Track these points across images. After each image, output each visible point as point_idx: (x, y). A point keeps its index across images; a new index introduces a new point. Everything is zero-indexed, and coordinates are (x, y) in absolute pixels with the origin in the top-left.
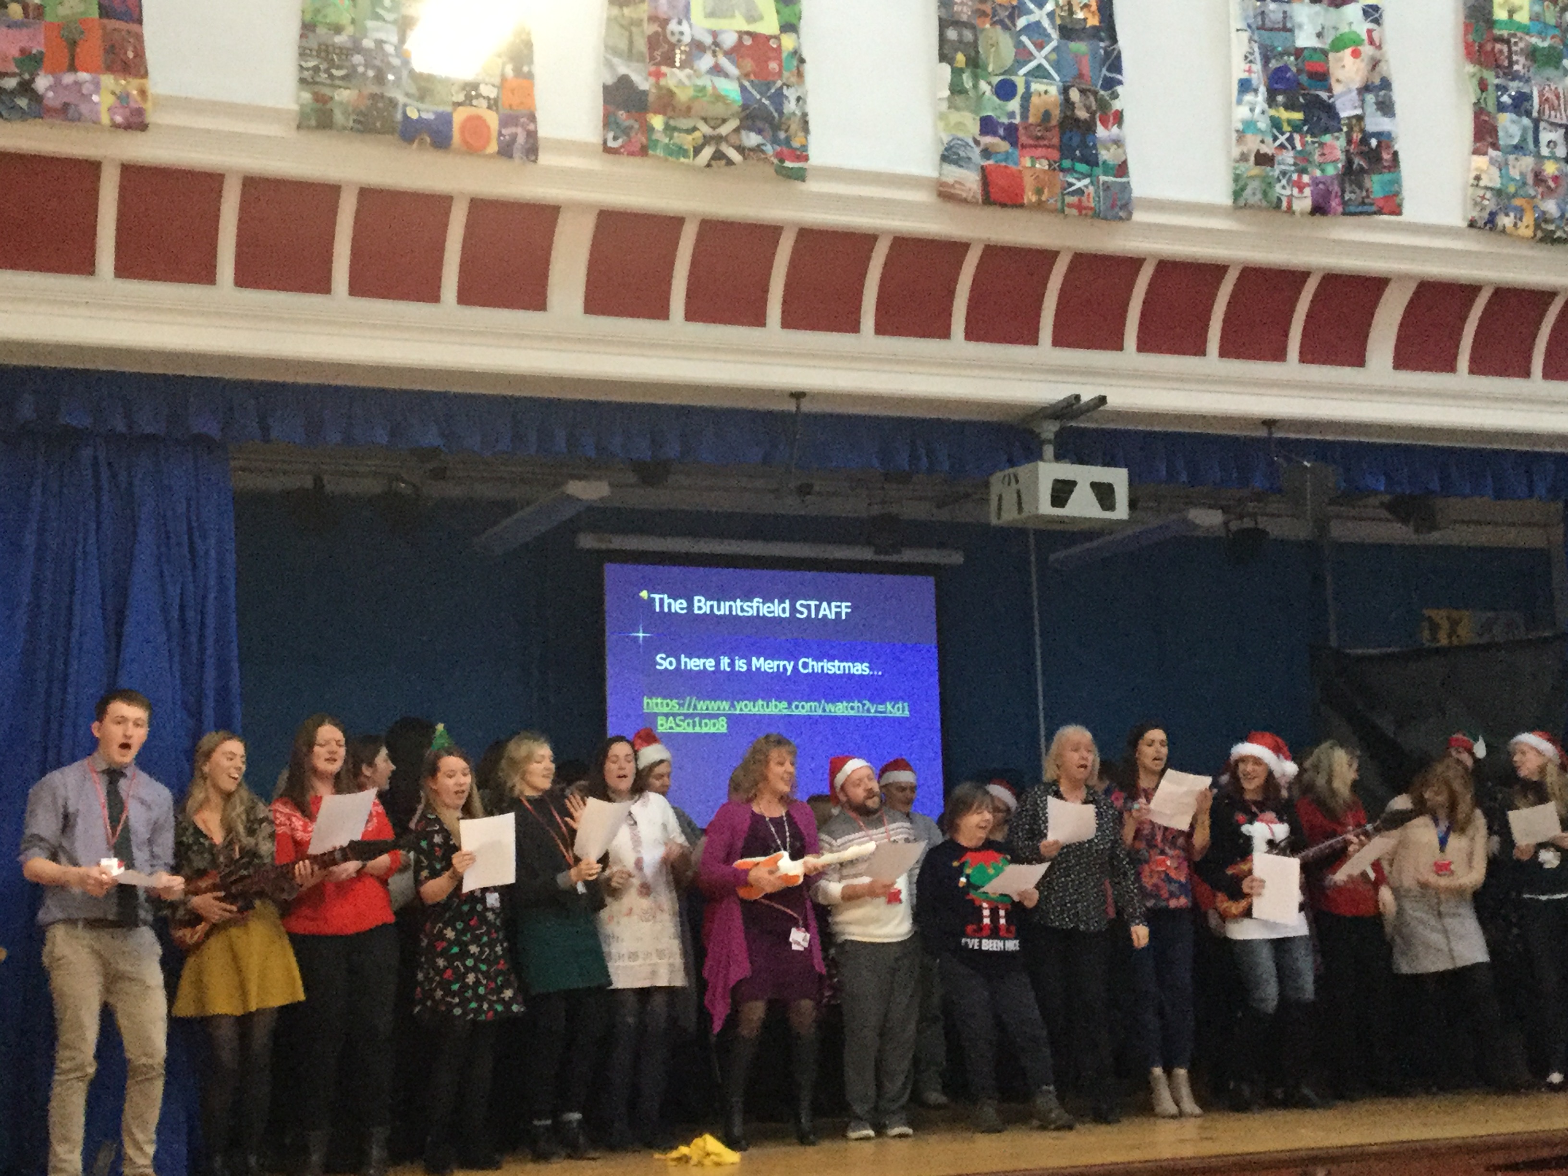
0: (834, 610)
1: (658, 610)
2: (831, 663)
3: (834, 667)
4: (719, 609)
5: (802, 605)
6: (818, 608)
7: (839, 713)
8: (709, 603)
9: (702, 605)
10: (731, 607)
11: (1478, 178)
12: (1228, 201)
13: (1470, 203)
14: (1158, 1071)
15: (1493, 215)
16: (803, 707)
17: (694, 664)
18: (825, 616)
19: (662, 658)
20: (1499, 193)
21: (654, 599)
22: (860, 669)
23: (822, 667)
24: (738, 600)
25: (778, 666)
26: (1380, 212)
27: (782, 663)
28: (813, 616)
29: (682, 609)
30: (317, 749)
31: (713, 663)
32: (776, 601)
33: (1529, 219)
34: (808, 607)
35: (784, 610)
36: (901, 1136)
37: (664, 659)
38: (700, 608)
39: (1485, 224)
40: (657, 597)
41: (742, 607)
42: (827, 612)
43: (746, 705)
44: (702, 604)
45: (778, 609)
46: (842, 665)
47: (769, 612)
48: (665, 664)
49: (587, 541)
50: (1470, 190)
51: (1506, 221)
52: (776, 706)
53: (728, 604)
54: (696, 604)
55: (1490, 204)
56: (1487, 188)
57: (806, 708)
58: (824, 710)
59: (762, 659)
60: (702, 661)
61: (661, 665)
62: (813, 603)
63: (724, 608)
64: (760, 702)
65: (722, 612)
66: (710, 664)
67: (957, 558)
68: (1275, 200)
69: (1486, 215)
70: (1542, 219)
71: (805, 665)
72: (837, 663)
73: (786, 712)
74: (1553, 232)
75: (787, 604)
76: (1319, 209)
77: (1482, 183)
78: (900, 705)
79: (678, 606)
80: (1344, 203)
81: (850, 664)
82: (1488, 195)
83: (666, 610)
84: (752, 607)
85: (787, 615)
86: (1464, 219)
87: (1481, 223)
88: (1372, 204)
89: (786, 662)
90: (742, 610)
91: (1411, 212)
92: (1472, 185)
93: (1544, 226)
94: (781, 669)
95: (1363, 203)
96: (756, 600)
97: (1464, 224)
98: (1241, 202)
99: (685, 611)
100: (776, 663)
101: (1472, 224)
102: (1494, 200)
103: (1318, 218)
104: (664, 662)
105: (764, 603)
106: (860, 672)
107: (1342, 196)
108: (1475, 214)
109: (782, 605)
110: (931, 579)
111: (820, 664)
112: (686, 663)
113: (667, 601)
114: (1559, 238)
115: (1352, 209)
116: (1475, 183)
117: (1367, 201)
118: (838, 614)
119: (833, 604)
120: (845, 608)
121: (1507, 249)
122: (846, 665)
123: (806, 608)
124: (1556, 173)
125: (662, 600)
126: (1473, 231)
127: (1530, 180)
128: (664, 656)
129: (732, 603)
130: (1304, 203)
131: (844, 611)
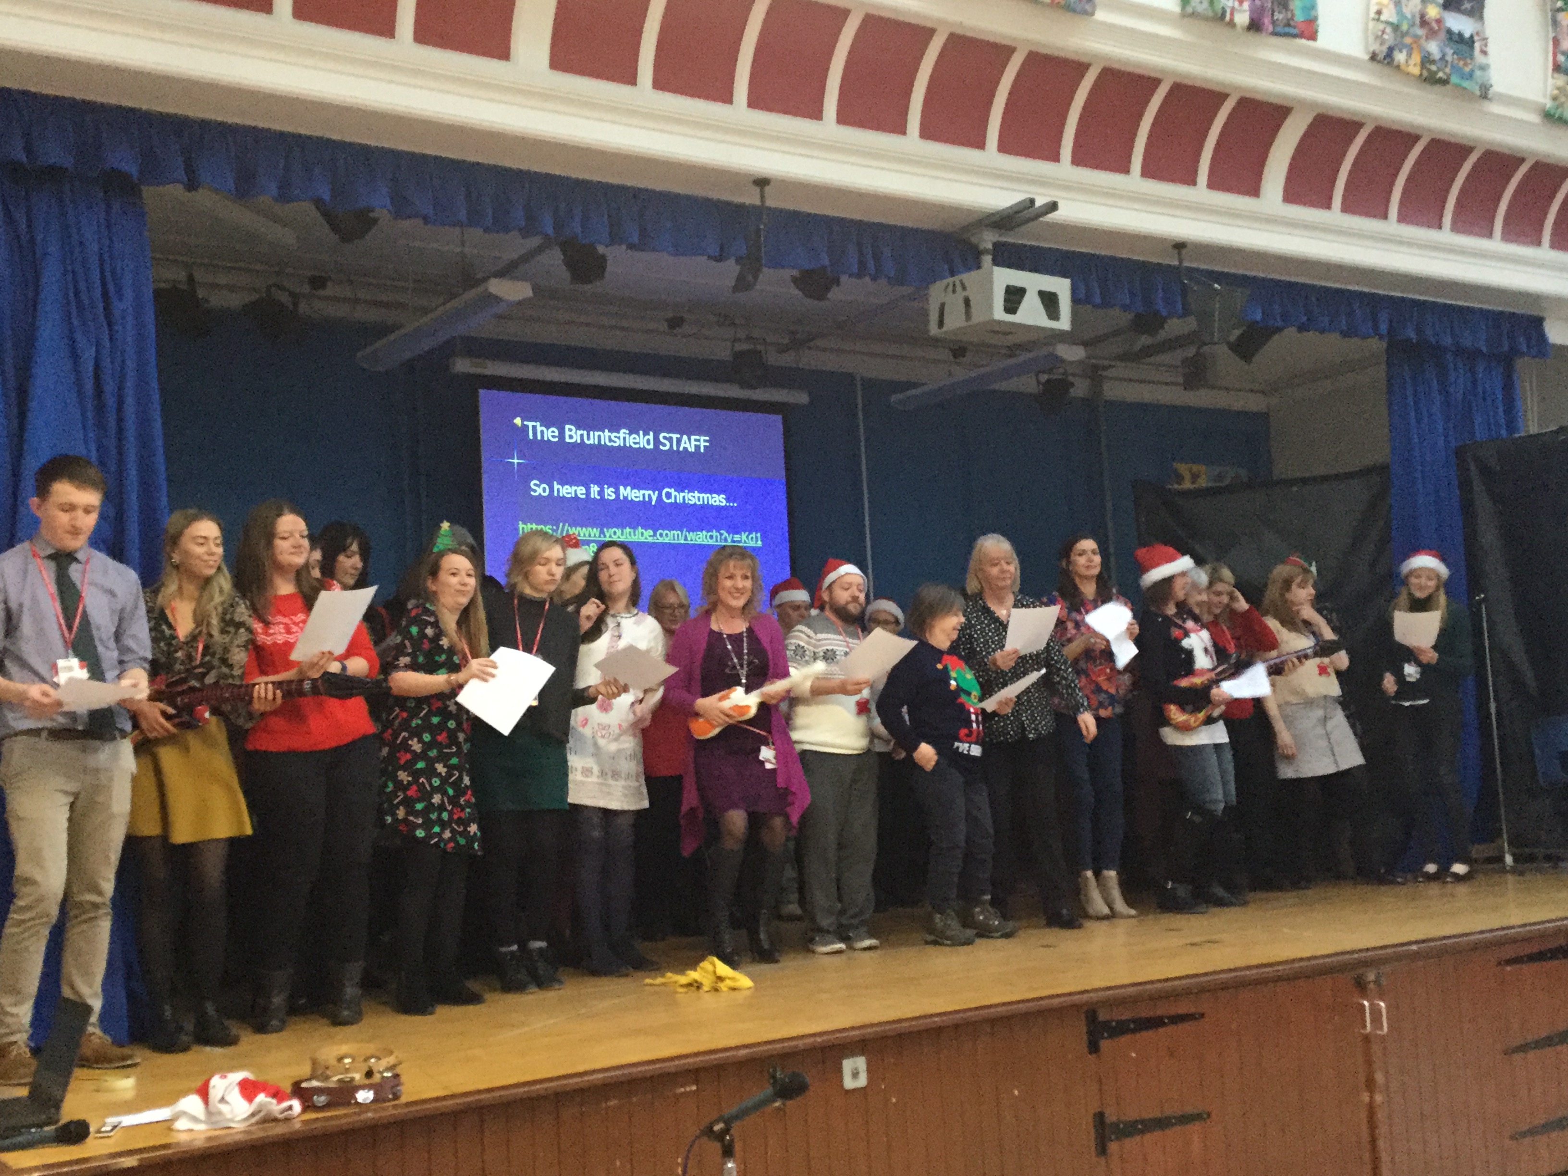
0: (693, 443)
1: (531, 437)
2: (691, 494)
3: (694, 498)
4: (589, 439)
5: (665, 438)
6: (679, 441)
7: (699, 542)
8: (579, 432)
9: (573, 435)
10: (599, 437)
11: (1379, 13)
12: (1177, 9)
13: (1371, 39)
14: (1089, 874)
15: (1391, 50)
16: (667, 535)
17: (567, 491)
18: (685, 448)
19: (536, 485)
20: (1396, 28)
21: (527, 426)
22: (718, 500)
23: (684, 497)
24: (606, 431)
25: (644, 495)
26: (1301, 35)
27: (647, 493)
28: (675, 448)
29: (553, 437)
30: (278, 543)
31: (584, 491)
32: (641, 432)
33: (1416, 58)
34: (670, 440)
35: (648, 442)
36: (869, 948)
37: (538, 486)
38: (571, 437)
39: (1385, 59)
40: (530, 424)
41: (610, 437)
42: (688, 445)
43: (615, 533)
44: (572, 433)
45: (642, 441)
46: (701, 495)
47: (635, 443)
48: (539, 491)
49: (462, 366)
50: (1371, 24)
51: (1400, 57)
52: (642, 534)
53: (597, 434)
54: (567, 433)
55: (1389, 36)
56: (1387, 23)
57: (670, 536)
58: (686, 539)
59: (629, 488)
60: (574, 488)
61: (535, 491)
62: (675, 436)
63: (593, 438)
64: (628, 530)
65: (591, 442)
66: (581, 491)
67: (802, 398)
68: (1220, 12)
69: (1384, 49)
70: (1427, 60)
71: (669, 495)
72: (696, 494)
73: (650, 540)
74: (1436, 73)
75: (651, 436)
76: (1255, 26)
77: (1383, 18)
78: (753, 535)
79: (550, 434)
80: (1274, 22)
81: (708, 495)
82: (1389, 30)
83: (539, 438)
84: (619, 438)
85: (651, 446)
86: (1367, 53)
87: (1381, 57)
88: (1295, 27)
89: (651, 492)
90: (610, 440)
91: (1326, 39)
92: (1373, 19)
93: (1428, 65)
94: (647, 499)
95: (1288, 25)
96: (623, 431)
97: (1367, 57)
98: (1189, 10)
99: (556, 440)
100: (642, 492)
101: (1373, 57)
102: (1392, 35)
103: (1252, 37)
104: (539, 489)
105: (630, 434)
106: (717, 503)
107: (1273, 15)
108: (1375, 47)
109: (647, 437)
110: (778, 418)
111: (682, 494)
112: (558, 490)
113: (539, 429)
114: (1440, 79)
115: (1279, 29)
116: (1377, 17)
117: (1292, 23)
118: (697, 447)
119: (693, 437)
120: (702, 441)
121: (1396, 85)
122: (706, 496)
123: (669, 440)
124: (1438, 17)
125: (534, 427)
126: (1375, 66)
127: (1418, 21)
128: (538, 482)
129: (600, 433)
130: (1242, 18)
131: (703, 444)
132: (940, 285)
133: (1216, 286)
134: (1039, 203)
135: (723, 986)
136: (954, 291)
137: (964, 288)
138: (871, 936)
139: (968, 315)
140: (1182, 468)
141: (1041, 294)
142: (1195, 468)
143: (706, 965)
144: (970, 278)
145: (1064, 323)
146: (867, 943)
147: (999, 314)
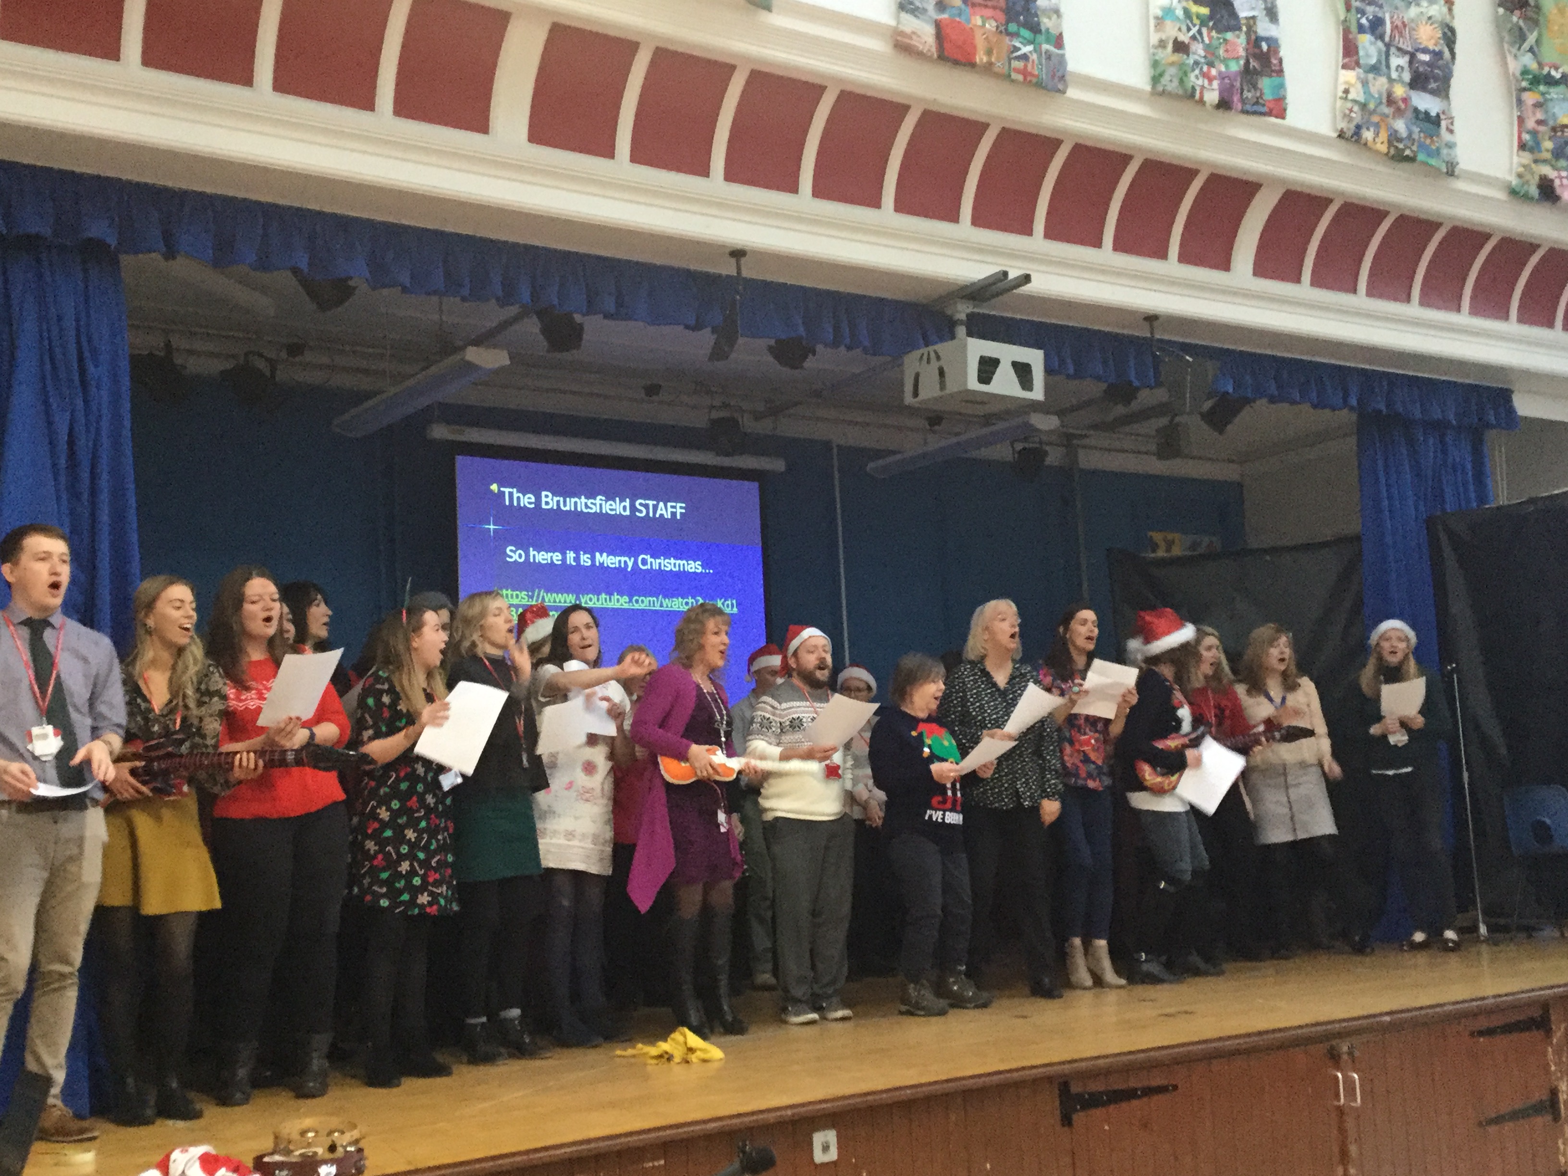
0: (670, 510)
1: (507, 503)
2: (667, 560)
3: (670, 564)
4: (565, 505)
5: (641, 504)
6: (655, 508)
7: (675, 608)
8: (556, 499)
9: (549, 501)
10: (576, 503)
11: (1346, 91)
12: (1148, 88)
13: (1339, 118)
14: (1077, 941)
15: (1358, 127)
16: (643, 601)
17: (542, 557)
18: (661, 515)
19: (511, 551)
20: (1364, 106)
21: (504, 492)
22: (694, 566)
23: (660, 564)
24: (583, 497)
25: (620, 562)
26: (1269, 114)
27: (623, 559)
28: (651, 515)
29: (530, 503)
30: (248, 607)
31: (560, 557)
32: (617, 499)
33: (1383, 136)
34: (646, 506)
35: (625, 508)
36: (843, 1019)
37: (514, 552)
38: (547, 503)
39: (1352, 137)
40: (507, 490)
41: (586, 504)
42: (664, 512)
45: (618, 507)
46: (678, 562)
47: (611, 510)
48: (515, 557)
49: (440, 432)
50: (1339, 103)
51: (1368, 135)
52: (618, 600)
53: (573, 500)
54: (544, 499)
55: (1357, 116)
56: (1355, 101)
57: (644, 603)
58: (661, 606)
59: (605, 554)
60: (550, 554)
61: (511, 557)
62: (651, 503)
63: (568, 505)
64: (603, 596)
65: (567, 508)
66: (557, 557)
67: (778, 465)
68: (1190, 90)
69: (1352, 126)
70: (1394, 138)
71: (644, 562)
72: (672, 561)
73: (626, 606)
74: (1403, 150)
75: (627, 503)
76: (1224, 104)
77: (1350, 97)
78: (729, 602)
79: (527, 500)
80: (1243, 101)
81: (684, 562)
82: (1356, 108)
83: (515, 504)
84: (595, 504)
85: (628, 513)
86: (1336, 130)
87: (1349, 134)
88: (1264, 105)
89: (627, 559)
90: (587, 506)
91: (1295, 117)
92: (1341, 98)
93: (1396, 144)
94: (623, 566)
95: (1257, 103)
96: (599, 497)
97: (1335, 135)
98: (1160, 89)
99: (533, 506)
100: (618, 558)
101: (1341, 135)
102: (1360, 114)
103: (1220, 113)
104: (514, 555)
105: (606, 502)
106: (693, 570)
107: (1242, 93)
108: (1342, 125)
109: (623, 504)
110: (756, 485)
111: (658, 561)
112: (534, 556)
113: (516, 495)
114: (1407, 156)
115: (1248, 107)
116: (1344, 96)
117: (1261, 101)
118: (674, 514)
119: (669, 504)
120: (679, 509)
121: (1364, 162)
122: (682, 562)
124: (1404, 96)
125: (511, 494)
126: (1343, 142)
127: (1384, 101)
128: (514, 548)
129: (576, 499)
130: (1212, 96)
131: (679, 511)
132: (916, 354)
133: (1188, 358)
134: (1012, 275)
135: (694, 1058)
136: (928, 362)
137: (938, 358)
138: (846, 1005)
139: (942, 386)
140: (1157, 537)
141: (1015, 364)
142: (1170, 536)
143: (677, 1036)
144: (943, 348)
145: (1038, 394)
146: (840, 1014)
147: (973, 384)
